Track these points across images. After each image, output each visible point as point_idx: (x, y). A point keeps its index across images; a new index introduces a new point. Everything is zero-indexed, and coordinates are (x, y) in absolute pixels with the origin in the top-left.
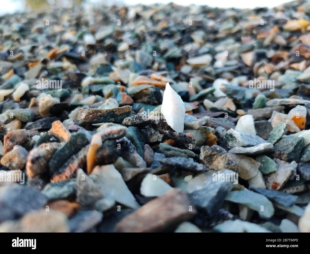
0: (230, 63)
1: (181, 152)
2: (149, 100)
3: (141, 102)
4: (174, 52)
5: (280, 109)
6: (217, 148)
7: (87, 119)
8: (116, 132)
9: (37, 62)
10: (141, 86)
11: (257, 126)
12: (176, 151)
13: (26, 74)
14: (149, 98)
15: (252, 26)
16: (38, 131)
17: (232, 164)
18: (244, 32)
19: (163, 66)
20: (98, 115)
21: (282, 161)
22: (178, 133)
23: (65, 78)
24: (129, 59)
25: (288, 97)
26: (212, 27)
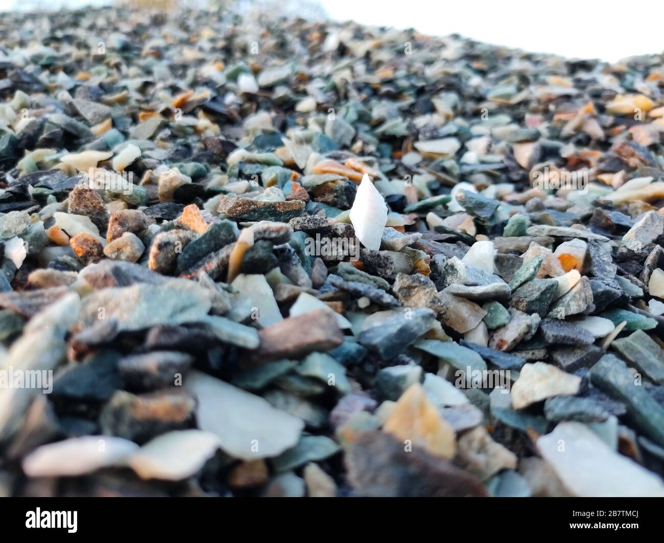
0: (489, 158)
1: (369, 278)
2: (336, 199)
3: (322, 202)
4: (396, 126)
5: (546, 241)
6: (421, 277)
7: (232, 213)
8: (274, 230)
9: (152, 111)
10: (326, 175)
11: (498, 261)
12: (361, 276)
13: (132, 130)
14: (336, 197)
15: (550, 94)
16: (155, 220)
17: (439, 303)
18: (533, 105)
19: (372, 148)
20: (251, 209)
21: (518, 311)
22: (369, 250)
23: (200, 145)
24: (314, 128)
25: (569, 226)
26: (476, 88)
